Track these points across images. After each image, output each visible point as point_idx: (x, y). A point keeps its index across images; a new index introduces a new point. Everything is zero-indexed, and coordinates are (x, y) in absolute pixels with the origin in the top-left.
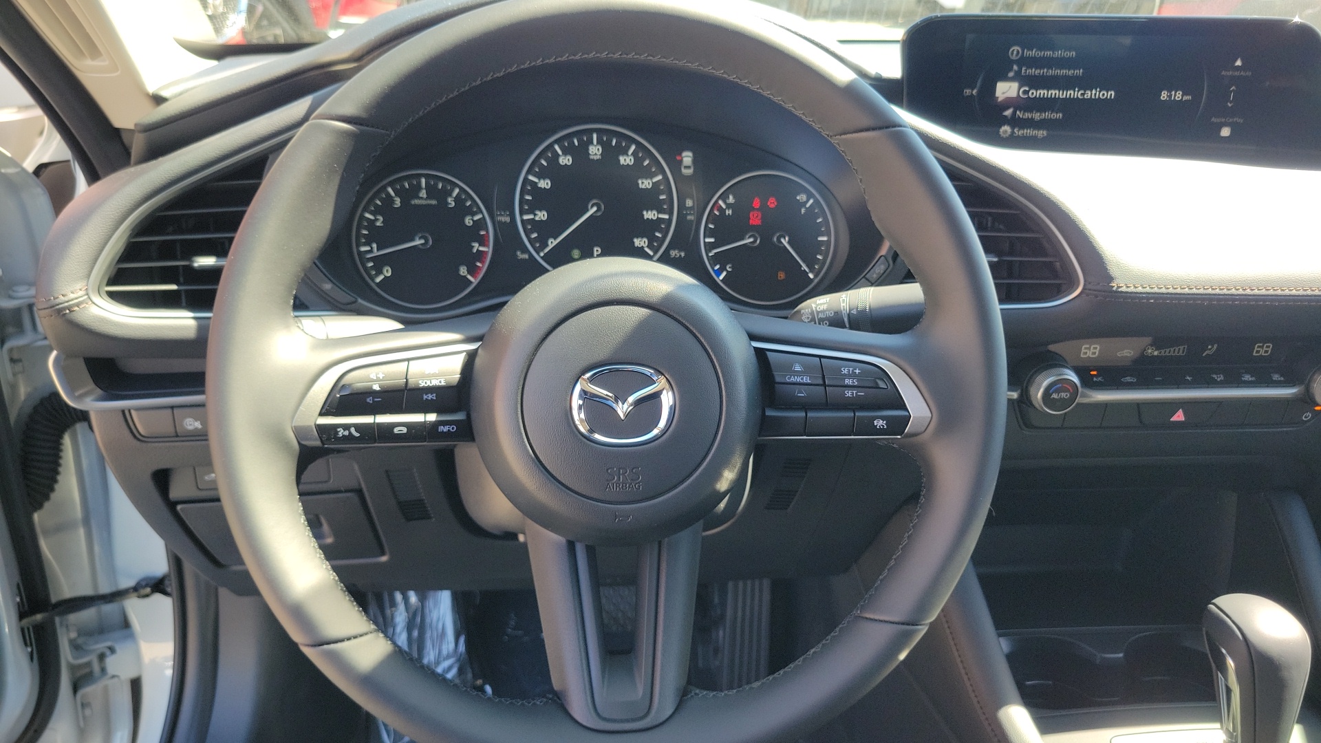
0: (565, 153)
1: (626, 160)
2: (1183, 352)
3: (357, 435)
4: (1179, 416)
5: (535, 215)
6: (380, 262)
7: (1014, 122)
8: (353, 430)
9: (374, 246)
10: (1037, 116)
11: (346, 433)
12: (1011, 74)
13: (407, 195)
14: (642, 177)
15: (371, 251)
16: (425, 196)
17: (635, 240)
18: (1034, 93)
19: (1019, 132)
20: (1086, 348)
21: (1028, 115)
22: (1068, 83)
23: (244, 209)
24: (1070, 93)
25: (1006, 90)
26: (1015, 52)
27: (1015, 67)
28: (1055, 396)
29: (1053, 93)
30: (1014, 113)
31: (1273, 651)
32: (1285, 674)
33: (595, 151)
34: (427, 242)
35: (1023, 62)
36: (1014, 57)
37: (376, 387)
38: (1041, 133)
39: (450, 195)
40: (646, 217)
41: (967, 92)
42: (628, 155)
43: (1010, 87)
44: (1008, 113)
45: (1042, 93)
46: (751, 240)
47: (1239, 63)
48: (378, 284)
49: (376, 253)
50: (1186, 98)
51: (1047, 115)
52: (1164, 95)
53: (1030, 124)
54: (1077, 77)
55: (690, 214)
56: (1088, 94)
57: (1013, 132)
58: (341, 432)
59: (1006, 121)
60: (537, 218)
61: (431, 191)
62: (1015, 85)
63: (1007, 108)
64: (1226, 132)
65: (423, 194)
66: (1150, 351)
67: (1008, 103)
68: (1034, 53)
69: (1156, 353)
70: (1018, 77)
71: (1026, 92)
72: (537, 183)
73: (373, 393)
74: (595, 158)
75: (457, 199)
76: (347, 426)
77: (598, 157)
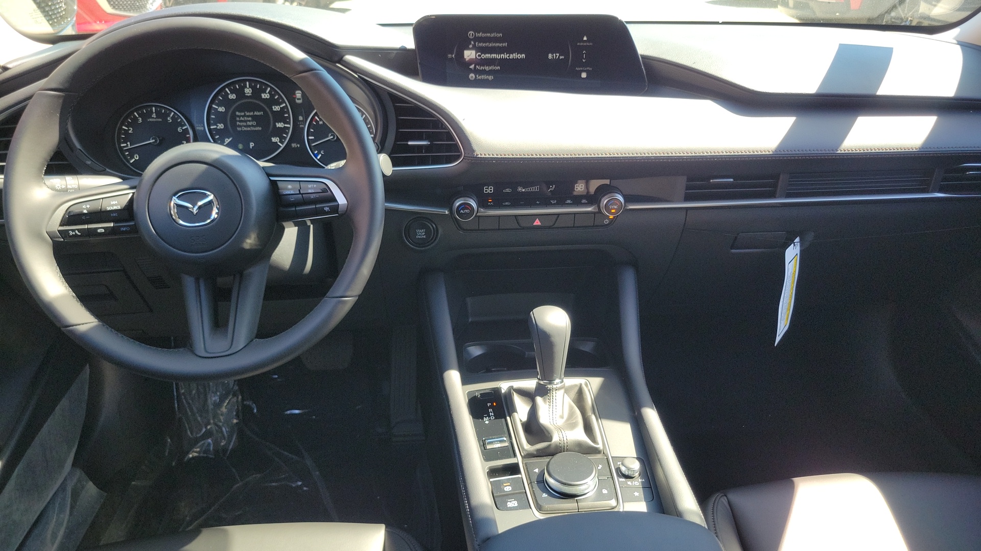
0: (232, 93)
1: (265, 96)
2: (537, 189)
3: (80, 234)
4: (537, 223)
5: (217, 126)
6: (132, 152)
7: (476, 71)
8: (77, 232)
9: (129, 143)
10: (487, 68)
11: (74, 233)
12: (471, 46)
13: (145, 116)
14: (274, 105)
15: (127, 146)
16: (155, 117)
17: (272, 138)
18: (484, 56)
19: (479, 77)
20: (486, 188)
21: (482, 68)
22: (500, 51)
24: (502, 56)
25: (469, 54)
26: (471, 35)
27: (472, 43)
28: (462, 211)
29: (494, 56)
30: (475, 66)
31: (546, 329)
32: (553, 339)
33: (248, 91)
34: (156, 141)
35: (477, 39)
36: (471, 37)
37: (85, 211)
38: (491, 78)
39: (169, 116)
40: (277, 126)
41: (449, 56)
42: (266, 93)
43: (471, 53)
44: (472, 67)
45: (488, 56)
46: (332, 137)
47: (585, 38)
48: (132, 164)
49: (129, 147)
50: (561, 57)
51: (492, 68)
52: (550, 56)
53: (484, 72)
54: (504, 47)
55: (302, 124)
56: (512, 56)
57: (476, 77)
58: (71, 233)
59: (471, 71)
60: (218, 128)
61: (159, 114)
62: (474, 52)
63: (471, 65)
64: (584, 75)
65: (154, 115)
66: (520, 189)
67: (471, 62)
68: (480, 34)
69: (523, 190)
70: (474, 48)
71: (479, 56)
72: (217, 109)
73: (85, 214)
74: (248, 95)
75: (172, 118)
76: (73, 230)
77: (250, 94)
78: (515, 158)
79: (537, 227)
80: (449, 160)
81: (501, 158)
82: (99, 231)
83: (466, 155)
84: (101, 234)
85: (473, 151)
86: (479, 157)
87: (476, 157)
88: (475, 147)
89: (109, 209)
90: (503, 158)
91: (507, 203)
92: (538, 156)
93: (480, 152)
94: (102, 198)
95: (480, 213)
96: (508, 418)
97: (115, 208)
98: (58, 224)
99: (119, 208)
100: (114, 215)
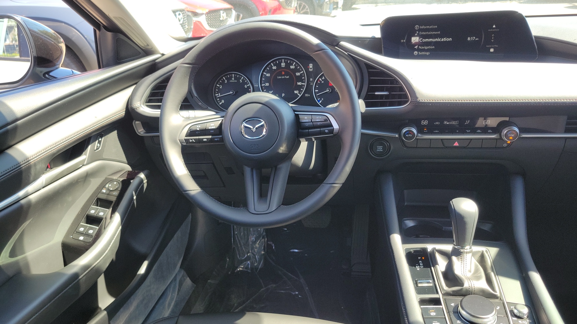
0: (274, 66)
1: (292, 67)
2: (458, 123)
4: (456, 144)
5: (265, 84)
6: (221, 98)
7: (418, 50)
8: (193, 140)
9: (219, 94)
10: (426, 48)
11: (192, 141)
12: (416, 34)
13: (229, 79)
14: (297, 72)
15: (219, 95)
16: (234, 79)
17: (295, 91)
18: (424, 40)
19: (420, 53)
20: (423, 122)
21: (422, 48)
22: (436, 36)
23: (166, 84)
24: (436, 40)
25: (415, 40)
26: (417, 27)
27: (417, 32)
28: (407, 135)
29: (431, 40)
30: (418, 47)
31: (462, 213)
32: (466, 220)
33: (283, 65)
34: (233, 93)
35: (420, 30)
36: (417, 29)
37: (198, 129)
38: (428, 53)
40: (298, 84)
41: (402, 41)
42: (293, 66)
43: (416, 39)
44: (416, 47)
45: (427, 40)
46: (329, 90)
47: (494, 26)
48: (220, 105)
49: (220, 96)
50: (476, 39)
51: (429, 47)
52: (469, 39)
53: (424, 50)
54: (438, 34)
55: (312, 83)
56: (443, 40)
57: (418, 53)
58: (191, 141)
59: (415, 50)
60: (266, 85)
61: (236, 78)
62: (418, 38)
64: (492, 50)
65: (233, 79)
66: (445, 123)
67: (416, 44)
68: (423, 27)
69: (448, 123)
70: (419, 35)
71: (421, 40)
72: (266, 75)
73: (198, 131)
74: (283, 67)
75: (242, 80)
76: (192, 139)
77: (284, 66)
78: (444, 102)
79: (456, 147)
80: (400, 104)
81: (435, 102)
82: (204, 140)
83: (412, 101)
84: (205, 142)
85: (417, 98)
86: (420, 102)
87: (418, 102)
88: (418, 95)
89: (210, 128)
90: (437, 102)
91: (436, 131)
92: (460, 101)
93: (421, 99)
94: (207, 122)
95: (418, 137)
96: (432, 268)
97: (213, 128)
98: (185, 135)
99: (215, 128)
100: (212, 131)
